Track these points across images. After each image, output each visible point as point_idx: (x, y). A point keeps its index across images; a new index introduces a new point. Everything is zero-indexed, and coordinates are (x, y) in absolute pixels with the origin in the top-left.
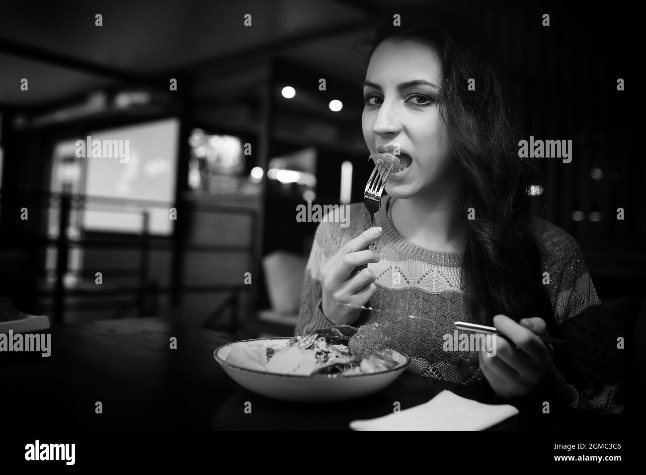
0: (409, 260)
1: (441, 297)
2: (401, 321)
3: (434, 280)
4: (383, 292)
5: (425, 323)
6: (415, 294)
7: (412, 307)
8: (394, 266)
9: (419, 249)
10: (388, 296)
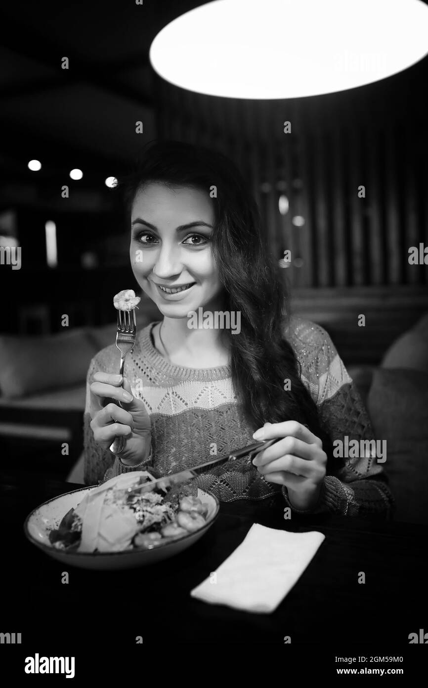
0: (185, 382)
1: (217, 411)
2: (186, 444)
3: (210, 396)
4: (166, 420)
5: (207, 441)
6: (195, 414)
7: (194, 428)
8: (171, 392)
9: (191, 371)
10: (171, 423)
